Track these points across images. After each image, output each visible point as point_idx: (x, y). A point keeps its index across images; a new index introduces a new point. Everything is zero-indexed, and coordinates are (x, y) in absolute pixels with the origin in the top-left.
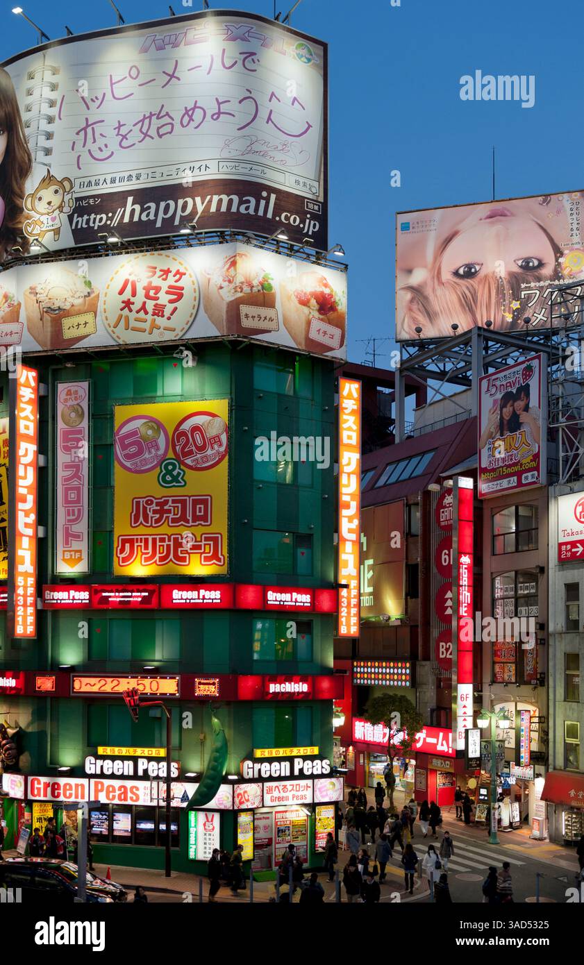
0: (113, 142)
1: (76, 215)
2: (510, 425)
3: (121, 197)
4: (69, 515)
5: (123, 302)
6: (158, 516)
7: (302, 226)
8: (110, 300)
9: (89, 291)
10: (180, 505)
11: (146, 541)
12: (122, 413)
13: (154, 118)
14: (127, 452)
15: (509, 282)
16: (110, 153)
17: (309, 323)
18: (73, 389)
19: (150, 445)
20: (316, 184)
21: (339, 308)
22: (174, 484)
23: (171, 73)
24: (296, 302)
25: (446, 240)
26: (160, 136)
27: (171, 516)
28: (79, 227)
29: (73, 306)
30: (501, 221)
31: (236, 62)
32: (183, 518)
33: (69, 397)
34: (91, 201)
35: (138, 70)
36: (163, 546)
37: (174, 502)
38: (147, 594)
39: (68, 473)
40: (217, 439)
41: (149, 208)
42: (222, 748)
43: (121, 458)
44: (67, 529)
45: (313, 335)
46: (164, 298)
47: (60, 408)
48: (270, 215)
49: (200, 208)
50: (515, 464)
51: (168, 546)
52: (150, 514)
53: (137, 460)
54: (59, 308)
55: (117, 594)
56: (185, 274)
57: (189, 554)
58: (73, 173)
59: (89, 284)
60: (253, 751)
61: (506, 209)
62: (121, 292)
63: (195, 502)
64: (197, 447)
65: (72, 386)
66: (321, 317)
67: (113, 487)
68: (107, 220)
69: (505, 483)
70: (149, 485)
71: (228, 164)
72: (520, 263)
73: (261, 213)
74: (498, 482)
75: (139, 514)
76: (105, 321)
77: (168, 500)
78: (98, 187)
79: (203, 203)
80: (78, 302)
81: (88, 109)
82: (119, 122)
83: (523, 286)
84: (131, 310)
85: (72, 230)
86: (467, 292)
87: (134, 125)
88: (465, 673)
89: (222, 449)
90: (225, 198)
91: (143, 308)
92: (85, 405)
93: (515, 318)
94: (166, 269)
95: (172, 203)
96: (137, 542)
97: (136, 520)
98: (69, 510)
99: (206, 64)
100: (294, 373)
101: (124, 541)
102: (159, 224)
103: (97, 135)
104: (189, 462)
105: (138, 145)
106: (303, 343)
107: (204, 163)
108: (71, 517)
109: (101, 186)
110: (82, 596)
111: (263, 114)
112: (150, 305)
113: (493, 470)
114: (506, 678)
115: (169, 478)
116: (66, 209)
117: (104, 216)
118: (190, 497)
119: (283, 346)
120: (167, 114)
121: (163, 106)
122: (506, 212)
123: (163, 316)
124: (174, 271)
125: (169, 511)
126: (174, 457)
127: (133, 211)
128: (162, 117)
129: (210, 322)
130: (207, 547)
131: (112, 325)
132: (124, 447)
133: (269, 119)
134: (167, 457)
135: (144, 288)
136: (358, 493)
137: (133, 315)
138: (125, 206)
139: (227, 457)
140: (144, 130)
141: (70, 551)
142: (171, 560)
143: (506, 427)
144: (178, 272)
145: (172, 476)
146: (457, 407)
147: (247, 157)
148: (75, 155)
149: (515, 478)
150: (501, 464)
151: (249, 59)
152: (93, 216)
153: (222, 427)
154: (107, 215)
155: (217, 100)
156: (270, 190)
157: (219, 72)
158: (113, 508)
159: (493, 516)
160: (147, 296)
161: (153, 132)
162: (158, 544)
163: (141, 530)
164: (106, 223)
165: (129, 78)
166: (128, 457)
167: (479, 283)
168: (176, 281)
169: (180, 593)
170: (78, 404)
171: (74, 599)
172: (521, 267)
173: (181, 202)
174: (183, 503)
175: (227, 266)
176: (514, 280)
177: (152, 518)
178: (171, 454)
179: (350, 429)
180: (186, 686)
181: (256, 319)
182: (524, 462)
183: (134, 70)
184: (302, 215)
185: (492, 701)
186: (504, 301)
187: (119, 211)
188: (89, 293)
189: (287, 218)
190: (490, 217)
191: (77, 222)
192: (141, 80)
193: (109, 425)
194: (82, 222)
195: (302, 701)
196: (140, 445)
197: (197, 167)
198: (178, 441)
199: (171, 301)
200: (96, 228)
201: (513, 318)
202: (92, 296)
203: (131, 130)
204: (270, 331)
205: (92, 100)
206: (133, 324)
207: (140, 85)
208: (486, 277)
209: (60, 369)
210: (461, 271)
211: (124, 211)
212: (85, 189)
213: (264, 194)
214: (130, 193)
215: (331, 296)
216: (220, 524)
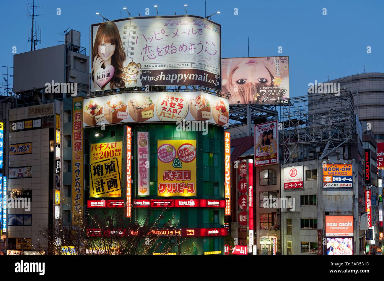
0: (156, 54)
1: (143, 76)
2: (267, 142)
3: (159, 72)
4: (142, 176)
5: (163, 108)
6: (173, 177)
7: (215, 83)
8: (158, 107)
9: (151, 103)
10: (180, 173)
11: (169, 185)
12: (160, 143)
13: (170, 47)
14: (162, 155)
15: (256, 86)
16: (155, 57)
17: (219, 116)
18: (143, 134)
19: (170, 154)
20: (218, 70)
21: (227, 111)
22: (178, 166)
23: (176, 33)
24: (216, 109)
25: (234, 70)
26: (172, 53)
27: (177, 177)
28: (144, 80)
29: (145, 108)
30: (253, 65)
31: (196, 32)
32: (181, 178)
33: (141, 137)
34: (148, 72)
35: (164, 31)
36: (175, 187)
37: (178, 172)
38: (170, 202)
39: (141, 162)
40: (192, 153)
41: (168, 76)
42: (196, 252)
43: (159, 157)
44: (141, 181)
45: (221, 120)
46: (177, 107)
47: (138, 140)
48: (206, 81)
49: (186, 78)
50: (268, 156)
51: (176, 187)
52: (170, 176)
53: (165, 158)
54: (141, 108)
55: (159, 202)
56: (183, 100)
57: (183, 189)
58: (141, 62)
59: (151, 101)
60: (204, 253)
61: (254, 61)
62: (162, 104)
63: (185, 173)
64: (186, 155)
65: (143, 133)
66: (222, 114)
67: (157, 167)
68: (154, 79)
69: (265, 162)
70: (169, 167)
71: (195, 64)
72: (259, 80)
73: (204, 80)
74: (262, 161)
75: (166, 176)
76: (157, 113)
77: (176, 172)
78: (151, 68)
79: (186, 76)
80: (147, 106)
81: (147, 41)
82: (158, 47)
83: (261, 88)
84: (165, 111)
85: (141, 81)
86: (241, 89)
87: (163, 49)
88: (251, 226)
89: (194, 156)
90: (194, 75)
91: (170, 110)
92: (147, 140)
93: (258, 100)
94: (177, 98)
95: (176, 75)
96: (166, 185)
97: (165, 178)
98: (142, 175)
99: (187, 32)
100: (213, 130)
101: (161, 185)
102: (172, 82)
103: (150, 51)
104: (183, 159)
105: (164, 56)
106: (218, 122)
107: (187, 64)
108: (143, 177)
109: (151, 67)
110: (147, 203)
111: (204, 49)
112: (172, 109)
113: (260, 157)
114: (265, 227)
115: (176, 165)
116: (139, 74)
117: (153, 77)
118: (183, 171)
119: (213, 124)
120: (174, 46)
121: (173, 44)
122: (254, 62)
123: (176, 113)
124: (180, 99)
125: (176, 175)
126: (178, 158)
127: (163, 77)
128: (173, 47)
129: (192, 116)
130: (189, 187)
131: (159, 115)
132: (161, 154)
133: (206, 50)
134: (176, 158)
135: (170, 104)
136: (230, 168)
137: (166, 112)
138: (160, 75)
139: (196, 158)
140: (167, 50)
141: (142, 188)
142: (177, 191)
143: (265, 143)
144: (181, 99)
145: (177, 164)
146: (240, 130)
147: (200, 62)
148: (142, 56)
149: (269, 161)
150: (263, 155)
151: (200, 31)
152: (149, 77)
153: (194, 149)
154: (154, 77)
155: (191, 44)
156: (207, 72)
157: (191, 35)
158: (157, 174)
159: (260, 172)
160: (171, 106)
161: (169, 52)
162: (173, 186)
163: (167, 181)
164: (153, 80)
165: (161, 33)
166: (162, 157)
167: (246, 86)
168: (181, 102)
169: (181, 202)
170: (145, 139)
171: (144, 204)
172: (260, 81)
173: (179, 75)
174: (181, 173)
175: (197, 99)
176: (257, 86)
177: (171, 177)
178: (177, 157)
179: (227, 148)
180: (184, 232)
181: (206, 115)
182: (271, 155)
183: (163, 31)
184: (215, 80)
185: (260, 235)
186: (254, 93)
187: (158, 76)
188: (151, 104)
189: (211, 81)
190: (249, 63)
191: (143, 79)
192: (165, 34)
193: (155, 146)
194: (145, 78)
195: (217, 236)
196: (167, 153)
197: (184, 65)
198: (179, 153)
199: (179, 109)
200: (150, 81)
201: (257, 99)
202: (152, 105)
203: (162, 50)
204: (209, 119)
205: (148, 39)
206: (166, 115)
207: (165, 36)
208: (248, 84)
209: (138, 127)
210: (239, 81)
211: (160, 76)
212: (146, 68)
213: (205, 74)
214: (162, 71)
215: (225, 107)
216: (194, 179)
